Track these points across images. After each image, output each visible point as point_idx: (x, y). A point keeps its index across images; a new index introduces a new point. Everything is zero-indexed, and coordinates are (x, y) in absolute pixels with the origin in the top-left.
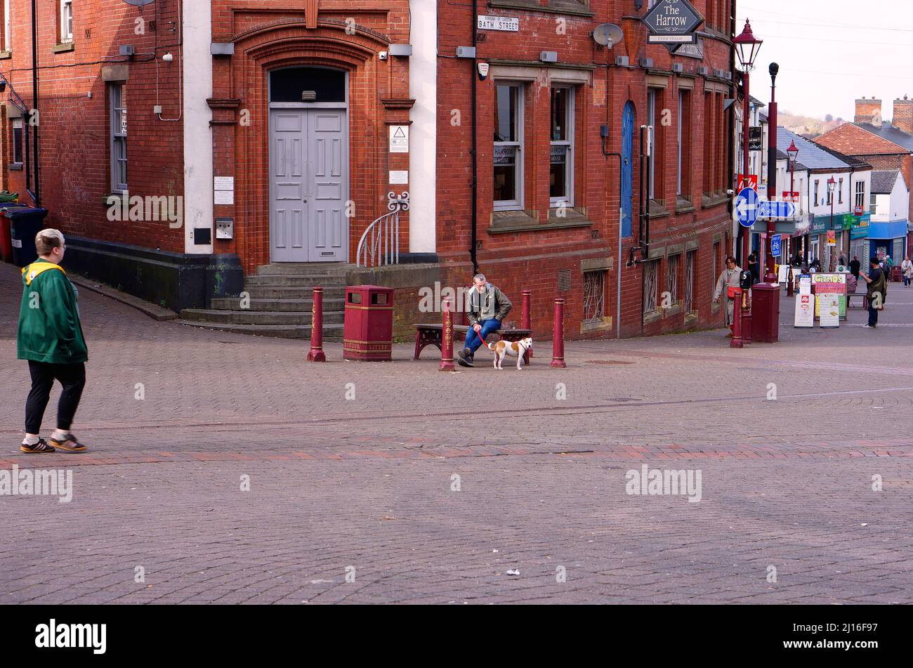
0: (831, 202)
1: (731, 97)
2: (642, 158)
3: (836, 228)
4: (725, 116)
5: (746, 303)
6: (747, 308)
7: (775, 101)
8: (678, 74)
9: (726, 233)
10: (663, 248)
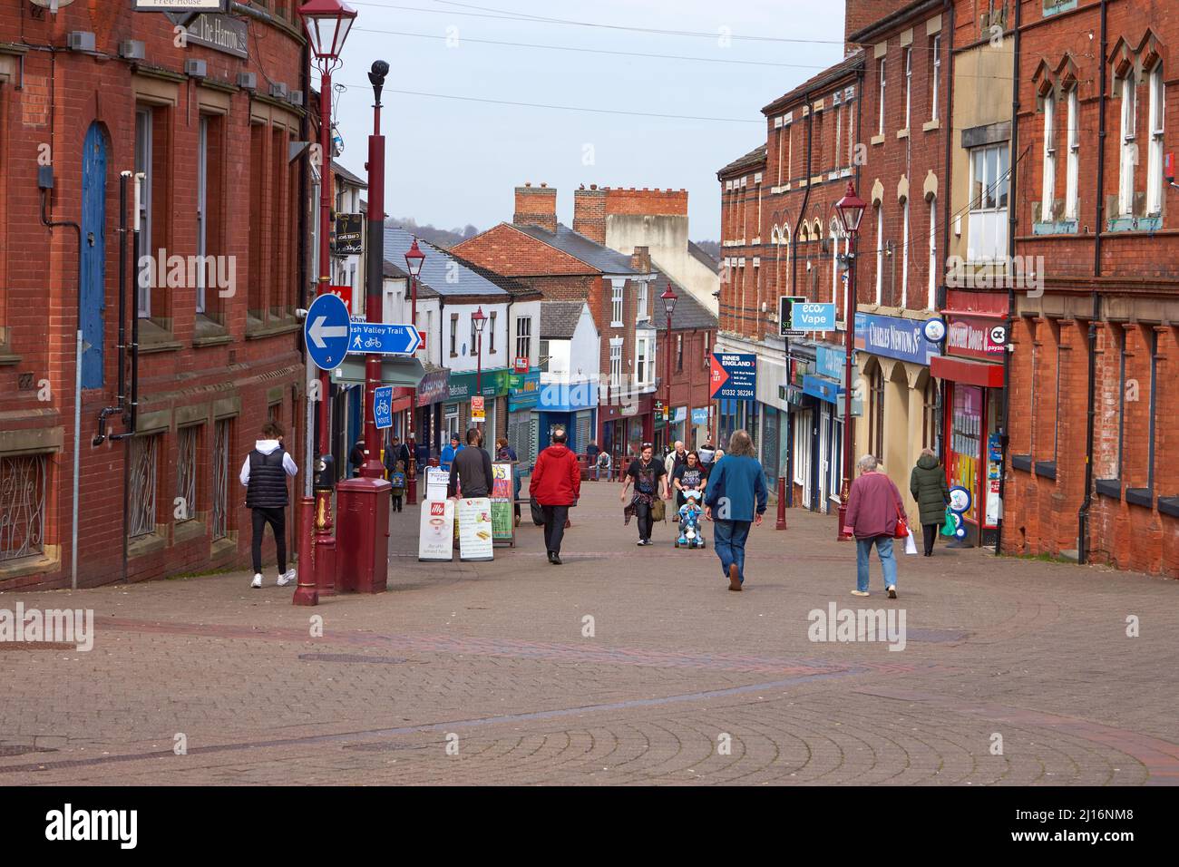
0: (477, 351)
1: (303, 137)
2: (123, 236)
3: (485, 392)
4: (292, 173)
5: (325, 518)
6: (327, 527)
7: (381, 134)
8: (198, 82)
9: (293, 389)
10: (168, 413)
